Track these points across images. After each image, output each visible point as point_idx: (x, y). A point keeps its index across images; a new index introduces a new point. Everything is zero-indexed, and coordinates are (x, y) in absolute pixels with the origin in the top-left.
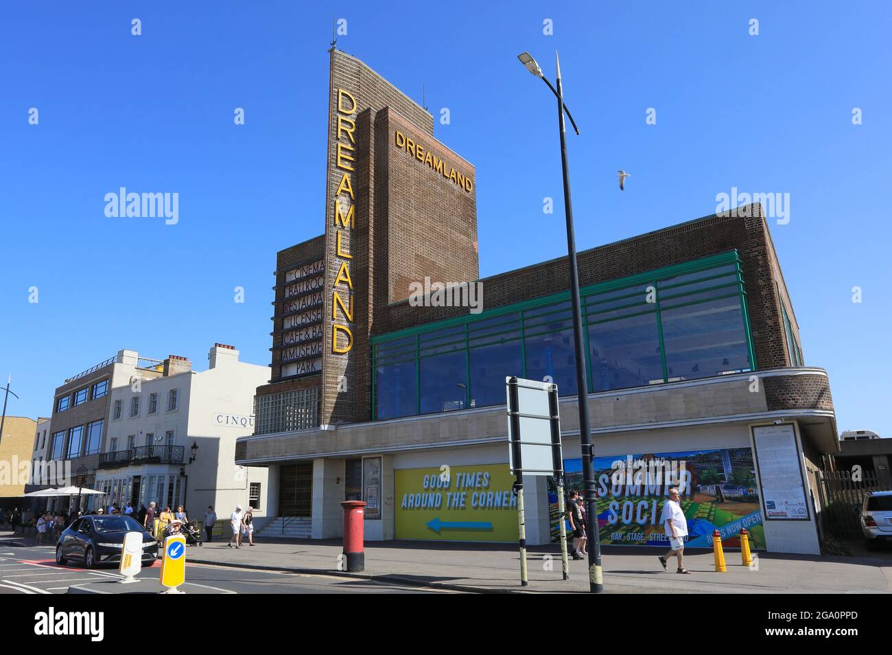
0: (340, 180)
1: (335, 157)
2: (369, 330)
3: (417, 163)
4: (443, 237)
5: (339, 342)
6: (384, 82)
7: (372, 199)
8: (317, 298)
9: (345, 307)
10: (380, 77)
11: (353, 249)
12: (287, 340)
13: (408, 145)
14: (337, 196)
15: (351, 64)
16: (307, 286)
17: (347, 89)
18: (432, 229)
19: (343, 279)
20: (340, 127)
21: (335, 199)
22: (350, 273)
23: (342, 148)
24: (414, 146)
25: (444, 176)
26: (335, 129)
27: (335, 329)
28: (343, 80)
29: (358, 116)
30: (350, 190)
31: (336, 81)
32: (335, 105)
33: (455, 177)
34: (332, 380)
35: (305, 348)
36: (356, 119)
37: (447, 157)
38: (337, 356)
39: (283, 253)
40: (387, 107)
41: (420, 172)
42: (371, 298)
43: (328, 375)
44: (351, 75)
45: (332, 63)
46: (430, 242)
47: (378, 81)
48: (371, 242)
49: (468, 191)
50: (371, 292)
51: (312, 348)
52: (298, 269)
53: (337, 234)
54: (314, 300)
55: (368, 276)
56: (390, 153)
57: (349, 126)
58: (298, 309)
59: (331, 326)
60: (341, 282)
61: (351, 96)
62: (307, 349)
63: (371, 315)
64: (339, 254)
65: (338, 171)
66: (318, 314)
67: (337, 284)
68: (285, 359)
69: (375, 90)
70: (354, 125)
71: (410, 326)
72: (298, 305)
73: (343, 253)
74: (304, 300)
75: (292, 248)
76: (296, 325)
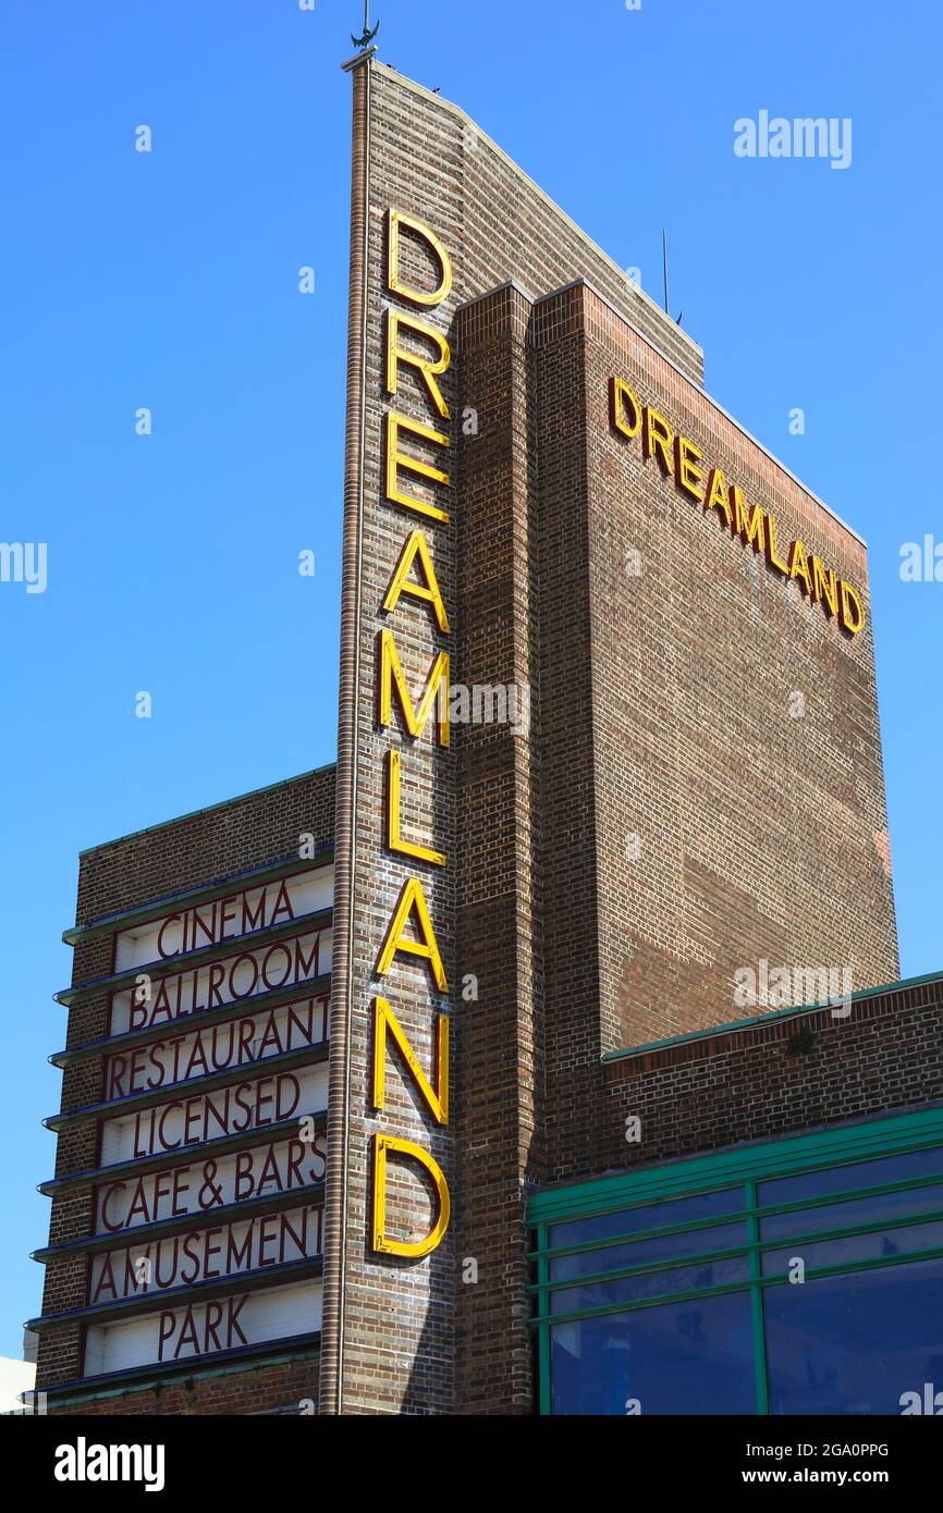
0: (395, 553)
1: (376, 466)
2: (523, 1162)
3: (680, 503)
4: (775, 802)
5: (396, 1211)
6: (542, 204)
7: (522, 631)
8: (259, 1034)
9: (420, 1062)
10: (528, 180)
11: (446, 825)
12: (120, 1211)
13: (653, 434)
14: (383, 613)
15: (431, 121)
16: (213, 988)
17: (418, 212)
18: (735, 765)
19: (410, 944)
20: (395, 353)
21: (377, 626)
22: (438, 924)
23: (404, 432)
24: (671, 439)
25: (771, 566)
26: (376, 358)
27: (381, 1155)
28: (403, 176)
29: (460, 315)
30: (433, 594)
31: (376, 179)
32: (377, 270)
33: (805, 574)
34: (368, 1380)
35: (198, 1248)
36: (452, 329)
37: (779, 499)
38: (386, 1272)
39: (109, 855)
40: (578, 286)
41: (694, 540)
42: (526, 1024)
43: (349, 1355)
44: (432, 162)
45: (361, 113)
46: (731, 814)
47: (519, 195)
48: (523, 802)
49: (848, 634)
50: (526, 1003)
51: (232, 1245)
52: (173, 917)
53: (386, 761)
54: (243, 1043)
55: (512, 939)
56: (594, 456)
57: (427, 354)
58: (169, 1079)
59: (363, 1142)
60: (403, 957)
61: (432, 239)
62: (209, 1251)
63: (526, 1099)
64: (396, 843)
65: (388, 516)
66: (260, 1101)
67: (389, 968)
68: (106, 1296)
69: (512, 228)
70: (444, 346)
71: (707, 1147)
72: (173, 1066)
73: (409, 839)
74: (198, 1044)
75: (148, 833)
76: (158, 1148)
